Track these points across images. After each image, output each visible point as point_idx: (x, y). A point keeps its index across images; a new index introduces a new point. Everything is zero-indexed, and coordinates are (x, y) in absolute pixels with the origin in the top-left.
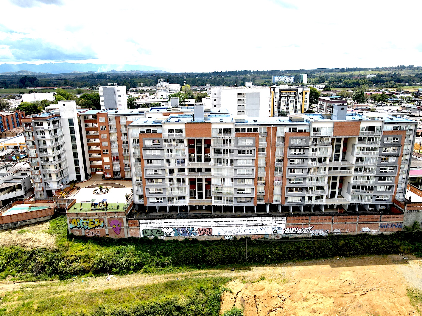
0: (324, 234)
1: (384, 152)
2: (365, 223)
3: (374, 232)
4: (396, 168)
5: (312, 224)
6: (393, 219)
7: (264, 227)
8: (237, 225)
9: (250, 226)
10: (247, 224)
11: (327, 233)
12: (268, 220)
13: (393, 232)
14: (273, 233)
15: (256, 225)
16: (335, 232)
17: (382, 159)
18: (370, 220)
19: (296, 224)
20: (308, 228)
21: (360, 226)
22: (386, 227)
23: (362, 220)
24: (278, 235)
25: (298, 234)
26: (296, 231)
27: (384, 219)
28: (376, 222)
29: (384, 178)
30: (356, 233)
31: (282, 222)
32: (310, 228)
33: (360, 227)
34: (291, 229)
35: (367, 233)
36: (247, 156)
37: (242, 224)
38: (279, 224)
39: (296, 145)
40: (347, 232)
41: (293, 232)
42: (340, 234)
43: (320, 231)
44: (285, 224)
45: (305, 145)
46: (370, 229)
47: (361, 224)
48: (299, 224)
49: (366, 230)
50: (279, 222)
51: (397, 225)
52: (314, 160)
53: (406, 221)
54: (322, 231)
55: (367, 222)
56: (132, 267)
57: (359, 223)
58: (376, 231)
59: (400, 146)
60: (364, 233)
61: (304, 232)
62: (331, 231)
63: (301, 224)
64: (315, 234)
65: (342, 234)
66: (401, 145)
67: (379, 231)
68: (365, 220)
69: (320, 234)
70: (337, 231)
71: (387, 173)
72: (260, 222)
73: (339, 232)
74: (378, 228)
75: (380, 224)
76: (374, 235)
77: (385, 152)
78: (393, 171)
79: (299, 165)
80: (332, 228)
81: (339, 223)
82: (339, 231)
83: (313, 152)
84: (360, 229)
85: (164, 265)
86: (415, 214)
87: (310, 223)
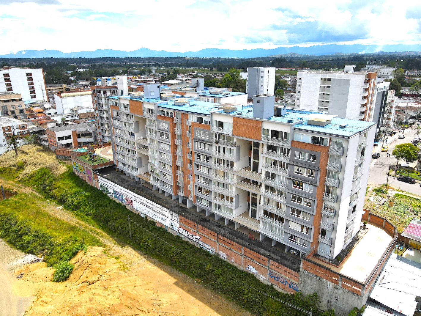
0: (211, 251)
1: (296, 172)
2: (251, 260)
3: (263, 278)
4: (313, 202)
5: (200, 233)
6: (285, 273)
7: (164, 217)
8: (147, 206)
9: (155, 211)
10: (153, 208)
11: (213, 252)
12: (166, 212)
13: (286, 293)
14: (170, 227)
15: (158, 212)
16: (221, 255)
17: (294, 183)
18: (256, 259)
19: (187, 226)
20: (197, 237)
21: (246, 261)
22: (276, 279)
23: (248, 255)
24: (175, 231)
25: (189, 239)
26: (188, 234)
27: (273, 266)
28: (264, 265)
29: (299, 212)
30: (242, 268)
31: (176, 219)
32: (199, 237)
33: (246, 263)
34: (183, 230)
35: (255, 275)
36: (165, 140)
37: (150, 207)
38: (174, 220)
39: (200, 139)
40: (232, 261)
41: (185, 235)
42: (226, 259)
43: (207, 246)
44: (178, 222)
45: (208, 140)
46: (256, 271)
47: (247, 259)
48: (189, 228)
49: (252, 269)
50: (174, 218)
51: (290, 284)
52: (218, 161)
53: (303, 285)
54: (209, 248)
55: (254, 260)
56: (72, 207)
57: (245, 256)
58: (265, 278)
59: (317, 169)
60: (250, 273)
61: (194, 240)
62: (217, 252)
63: (190, 228)
64: (203, 247)
65: (228, 261)
66: (319, 169)
67: (267, 279)
68: (251, 256)
69: (207, 250)
70: (223, 255)
71: (301, 207)
72: (160, 211)
73: (225, 257)
74: (267, 276)
75: (268, 270)
76: (263, 282)
77: (298, 173)
78: (310, 206)
79: (205, 163)
80: (217, 247)
81: (223, 245)
82: (225, 255)
83: (217, 150)
84: (246, 265)
85: (88, 215)
86: (315, 280)
87: (198, 232)
